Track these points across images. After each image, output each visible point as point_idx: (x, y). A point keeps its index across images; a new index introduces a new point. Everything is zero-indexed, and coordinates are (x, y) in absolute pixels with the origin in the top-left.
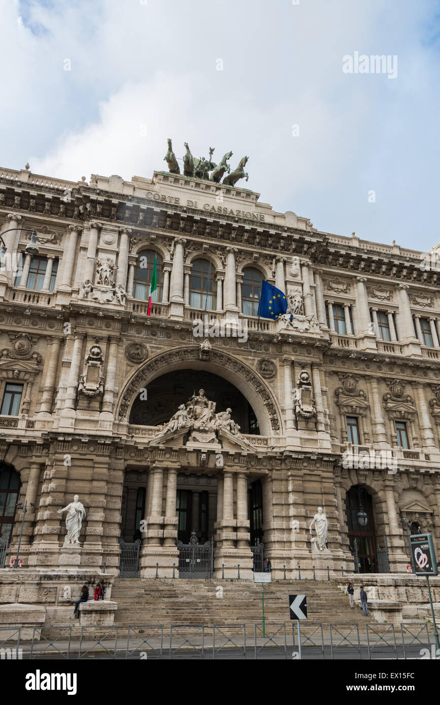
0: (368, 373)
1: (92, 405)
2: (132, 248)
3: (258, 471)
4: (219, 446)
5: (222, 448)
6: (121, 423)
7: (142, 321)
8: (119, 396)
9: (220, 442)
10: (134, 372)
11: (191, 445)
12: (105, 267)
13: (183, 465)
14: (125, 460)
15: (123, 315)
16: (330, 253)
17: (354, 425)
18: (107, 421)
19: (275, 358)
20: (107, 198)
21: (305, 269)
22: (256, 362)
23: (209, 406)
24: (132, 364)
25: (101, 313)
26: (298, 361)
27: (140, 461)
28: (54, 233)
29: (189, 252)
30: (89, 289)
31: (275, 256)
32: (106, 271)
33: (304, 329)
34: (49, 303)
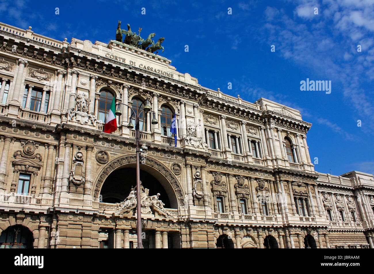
0: (227, 172)
1: (77, 190)
2: (97, 88)
3: (173, 230)
4: (153, 216)
5: (155, 217)
6: (96, 201)
7: (106, 137)
8: (94, 184)
9: (154, 213)
10: (102, 169)
12: (83, 100)
13: (133, 227)
14: (99, 225)
15: (96, 133)
16: (209, 101)
17: (220, 202)
18: (88, 200)
19: (181, 163)
20: (84, 56)
21: (196, 109)
22: (170, 165)
23: (146, 191)
24: (100, 164)
25: (83, 131)
26: (194, 165)
27: (107, 225)
28: (48, 74)
29: (131, 94)
30: (74, 114)
31: (180, 100)
32: (84, 103)
33: (197, 146)
34: (45, 121)
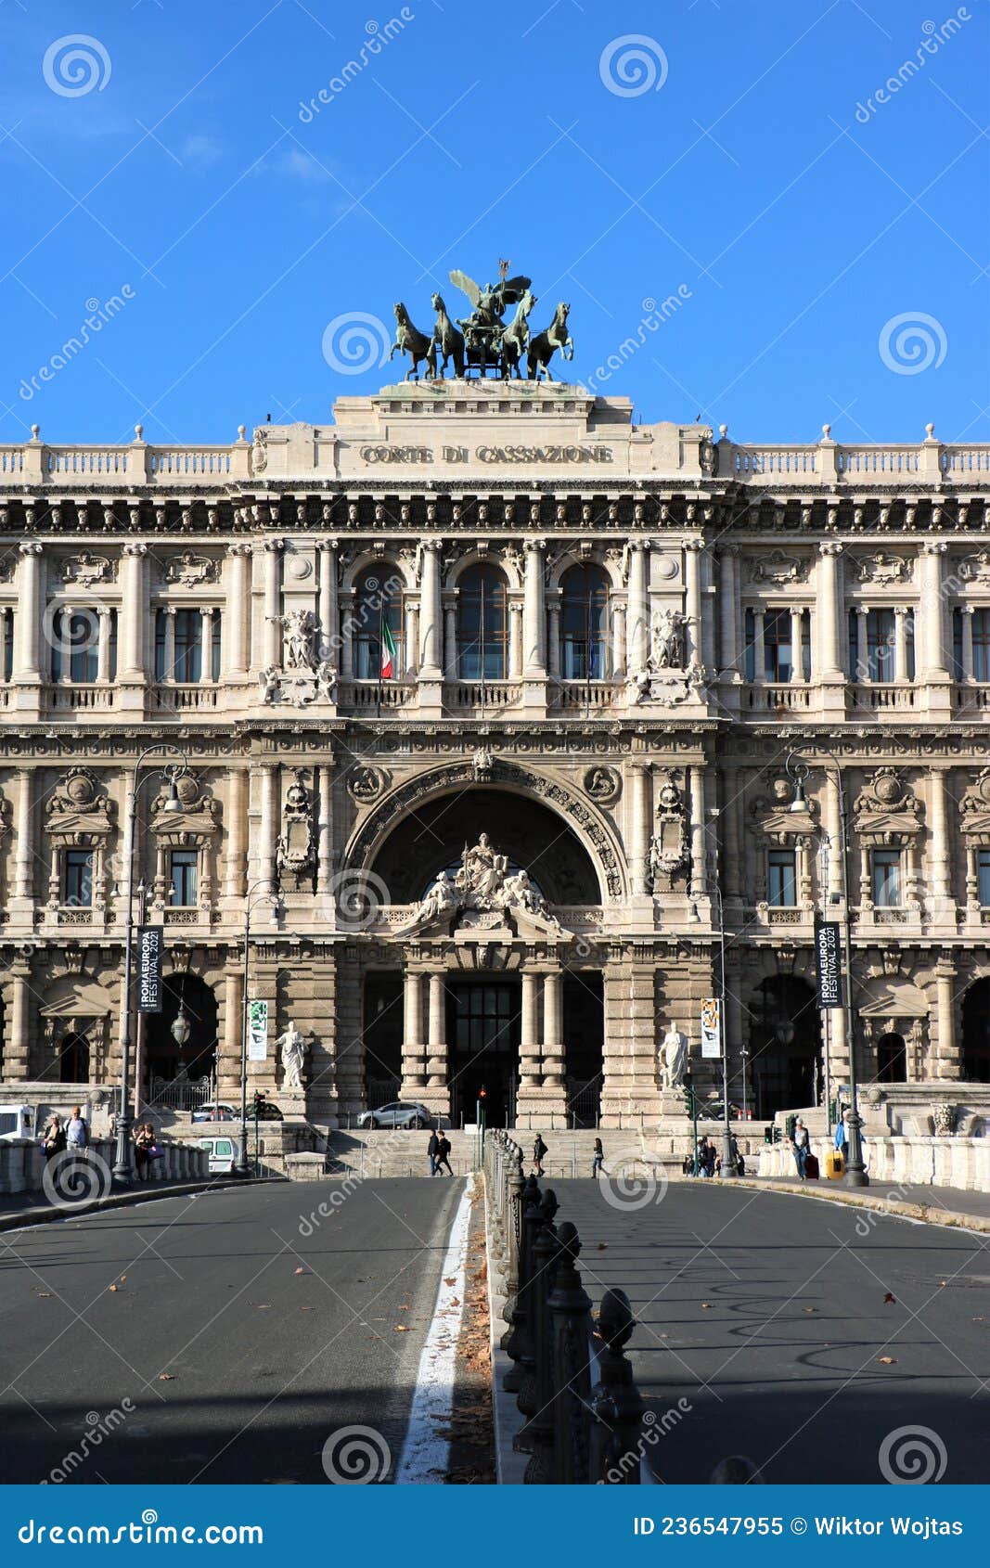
0: (820, 763)
1: (300, 884)
2: (343, 575)
3: (582, 968)
4: (509, 934)
8: (343, 864)
9: (512, 927)
10: (363, 820)
11: (461, 936)
12: (298, 634)
13: (452, 967)
14: (362, 964)
15: (332, 727)
16: (753, 508)
18: (325, 908)
20: (285, 493)
21: (691, 558)
22: (582, 774)
23: (496, 864)
25: (298, 728)
26: (661, 764)
27: (384, 964)
28: (206, 563)
29: (450, 565)
30: (275, 684)
31: (625, 541)
32: (299, 643)
33: (673, 699)
34: (215, 704)
